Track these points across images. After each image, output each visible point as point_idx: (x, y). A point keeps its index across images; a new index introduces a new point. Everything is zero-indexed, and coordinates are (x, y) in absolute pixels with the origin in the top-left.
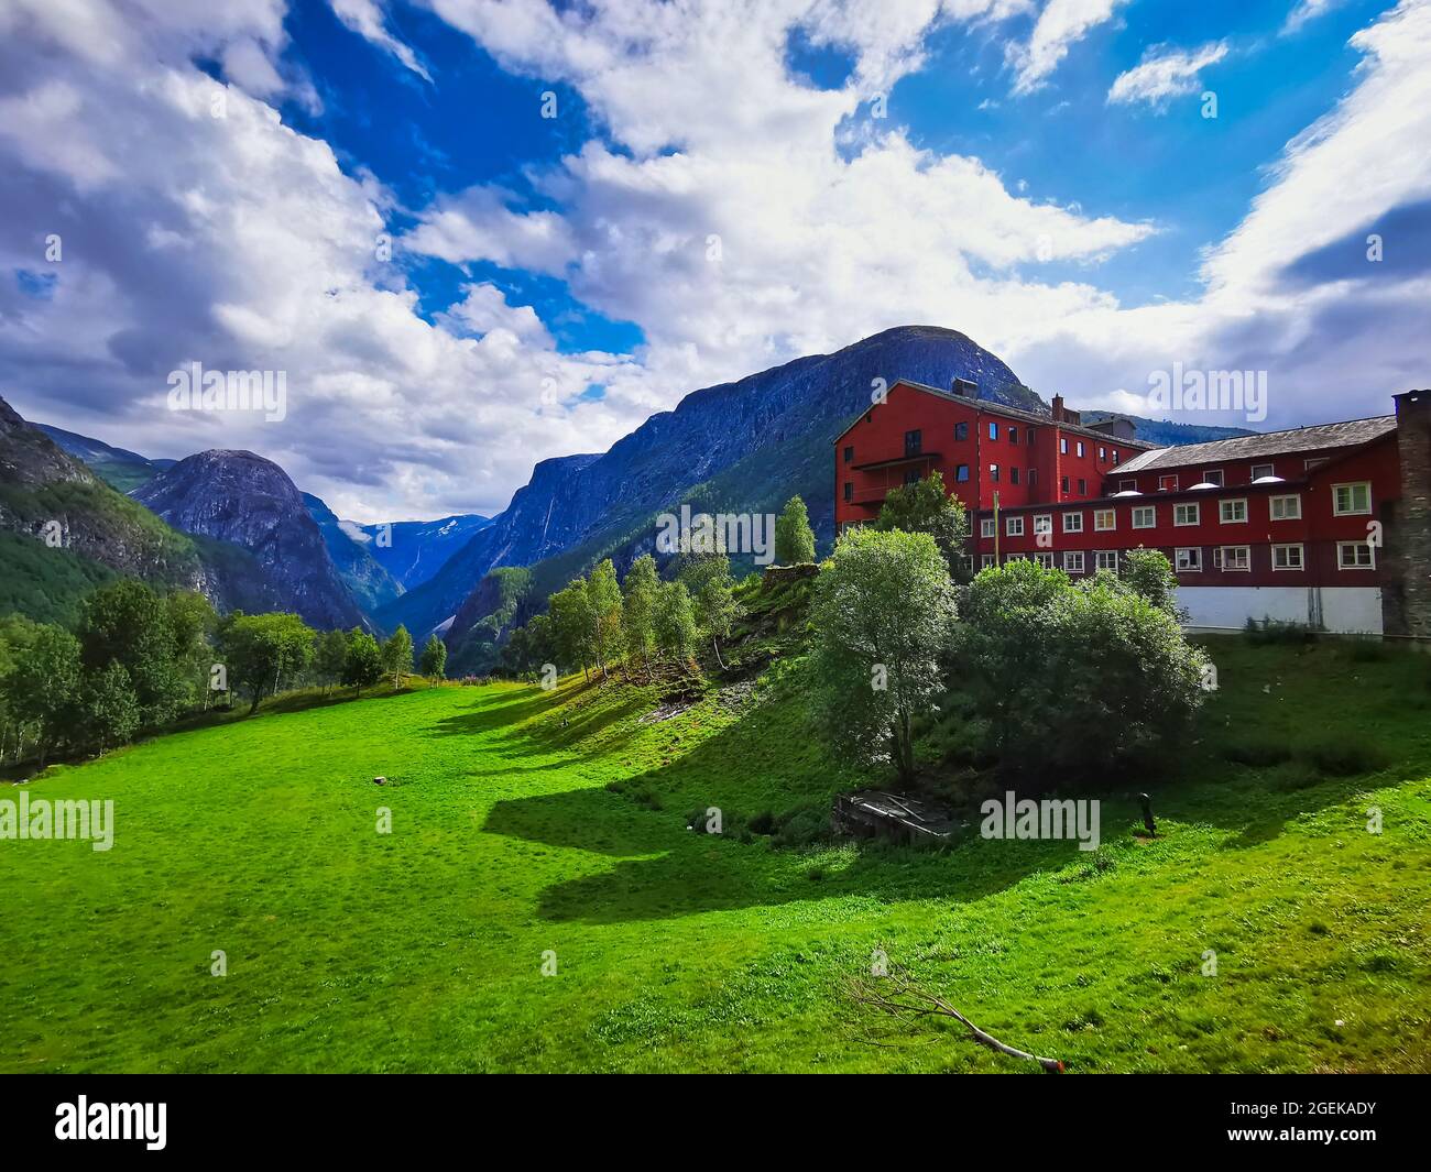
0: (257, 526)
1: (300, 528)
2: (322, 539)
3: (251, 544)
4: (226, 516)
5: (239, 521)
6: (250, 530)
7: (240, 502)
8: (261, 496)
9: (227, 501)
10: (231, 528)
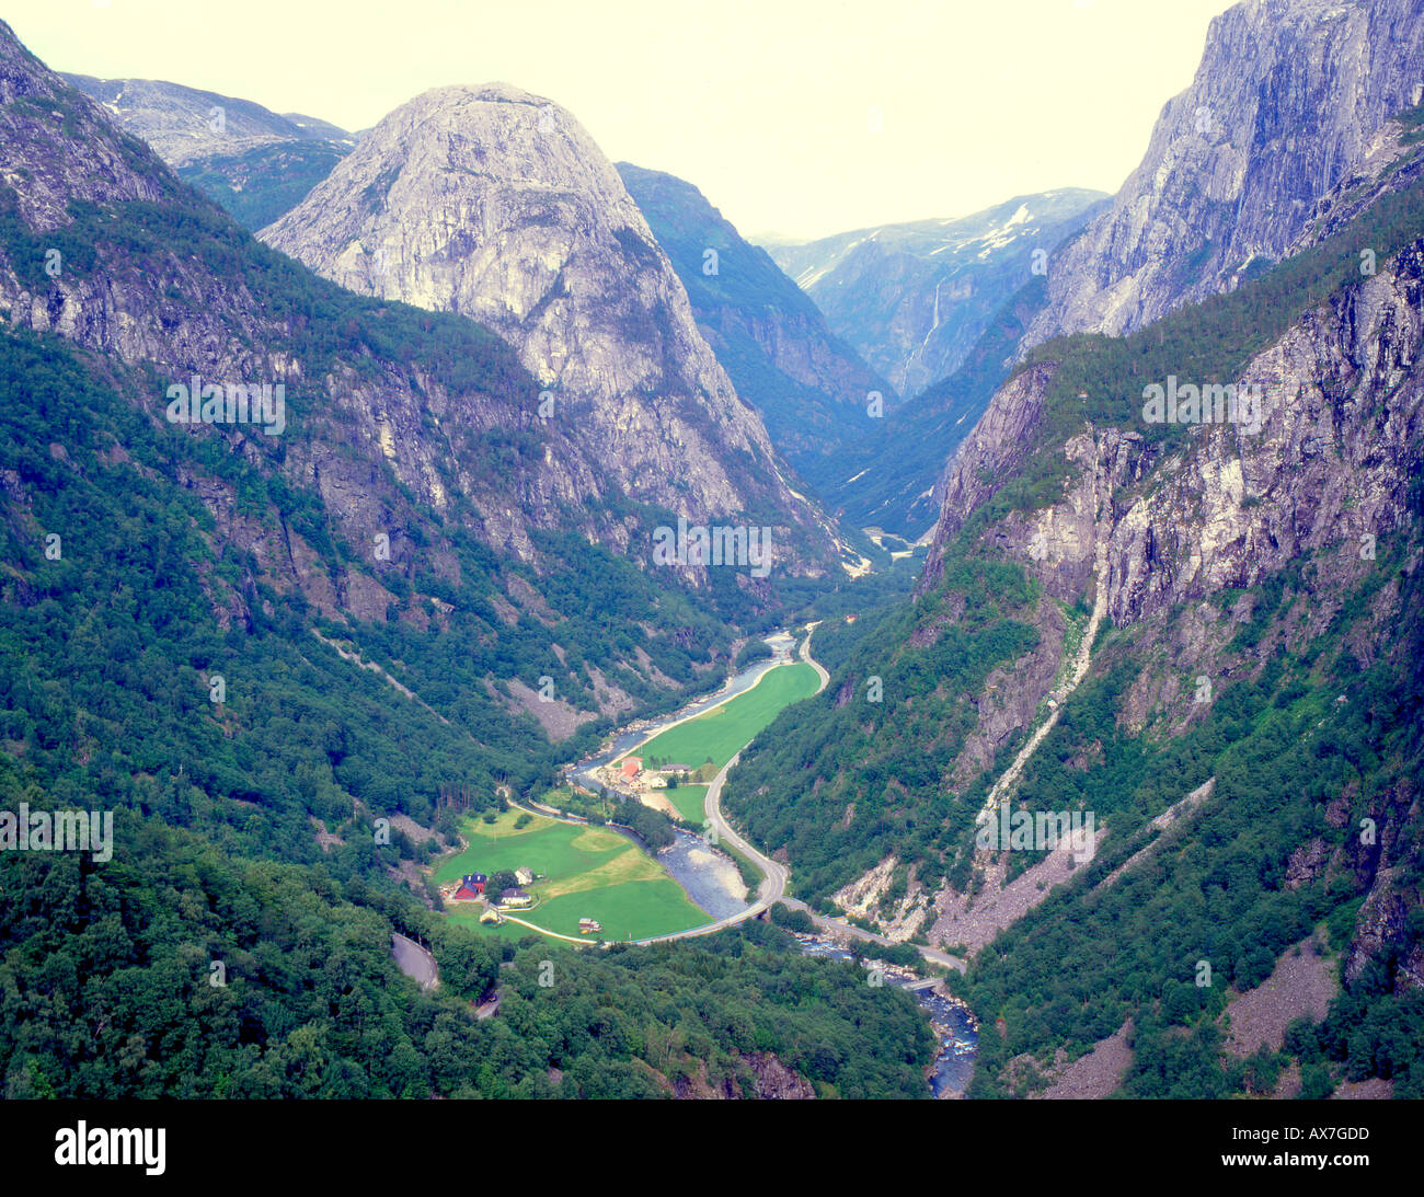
0: (523, 265)
1: (618, 261)
2: (670, 286)
3: (518, 310)
4: (463, 246)
5: (490, 254)
6: (514, 275)
7: (488, 209)
8: (529, 191)
9: (464, 210)
10: (476, 274)
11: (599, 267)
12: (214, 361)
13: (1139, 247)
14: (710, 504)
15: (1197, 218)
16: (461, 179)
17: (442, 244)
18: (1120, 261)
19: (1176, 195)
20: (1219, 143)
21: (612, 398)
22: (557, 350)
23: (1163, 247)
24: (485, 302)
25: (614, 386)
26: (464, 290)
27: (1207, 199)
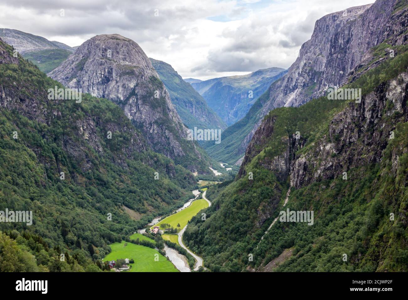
0: (124, 86)
1: (150, 85)
2: (165, 93)
3: (122, 99)
4: (107, 80)
5: (114, 83)
6: (121, 89)
7: (113, 70)
8: (125, 65)
9: (106, 70)
10: (110, 88)
11: (145, 87)
12: (36, 111)
13: (295, 84)
14: (176, 154)
15: (312, 76)
16: (106, 61)
17: (100, 80)
18: (290, 88)
19: (306, 70)
20: (318, 55)
21: (149, 124)
22: (133, 110)
23: (302, 84)
24: (112, 96)
25: (149, 120)
26: (106, 93)
27: (315, 71)
